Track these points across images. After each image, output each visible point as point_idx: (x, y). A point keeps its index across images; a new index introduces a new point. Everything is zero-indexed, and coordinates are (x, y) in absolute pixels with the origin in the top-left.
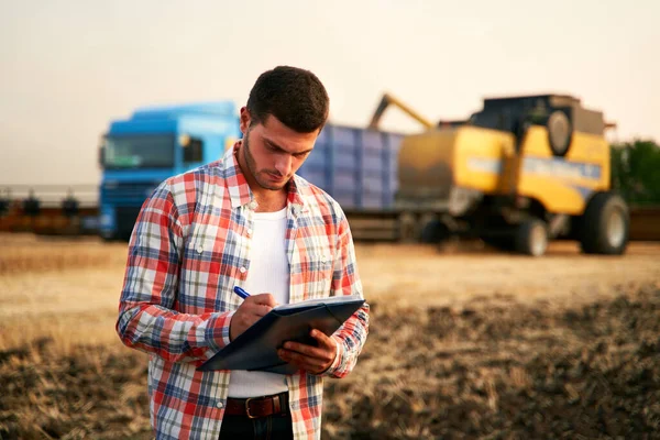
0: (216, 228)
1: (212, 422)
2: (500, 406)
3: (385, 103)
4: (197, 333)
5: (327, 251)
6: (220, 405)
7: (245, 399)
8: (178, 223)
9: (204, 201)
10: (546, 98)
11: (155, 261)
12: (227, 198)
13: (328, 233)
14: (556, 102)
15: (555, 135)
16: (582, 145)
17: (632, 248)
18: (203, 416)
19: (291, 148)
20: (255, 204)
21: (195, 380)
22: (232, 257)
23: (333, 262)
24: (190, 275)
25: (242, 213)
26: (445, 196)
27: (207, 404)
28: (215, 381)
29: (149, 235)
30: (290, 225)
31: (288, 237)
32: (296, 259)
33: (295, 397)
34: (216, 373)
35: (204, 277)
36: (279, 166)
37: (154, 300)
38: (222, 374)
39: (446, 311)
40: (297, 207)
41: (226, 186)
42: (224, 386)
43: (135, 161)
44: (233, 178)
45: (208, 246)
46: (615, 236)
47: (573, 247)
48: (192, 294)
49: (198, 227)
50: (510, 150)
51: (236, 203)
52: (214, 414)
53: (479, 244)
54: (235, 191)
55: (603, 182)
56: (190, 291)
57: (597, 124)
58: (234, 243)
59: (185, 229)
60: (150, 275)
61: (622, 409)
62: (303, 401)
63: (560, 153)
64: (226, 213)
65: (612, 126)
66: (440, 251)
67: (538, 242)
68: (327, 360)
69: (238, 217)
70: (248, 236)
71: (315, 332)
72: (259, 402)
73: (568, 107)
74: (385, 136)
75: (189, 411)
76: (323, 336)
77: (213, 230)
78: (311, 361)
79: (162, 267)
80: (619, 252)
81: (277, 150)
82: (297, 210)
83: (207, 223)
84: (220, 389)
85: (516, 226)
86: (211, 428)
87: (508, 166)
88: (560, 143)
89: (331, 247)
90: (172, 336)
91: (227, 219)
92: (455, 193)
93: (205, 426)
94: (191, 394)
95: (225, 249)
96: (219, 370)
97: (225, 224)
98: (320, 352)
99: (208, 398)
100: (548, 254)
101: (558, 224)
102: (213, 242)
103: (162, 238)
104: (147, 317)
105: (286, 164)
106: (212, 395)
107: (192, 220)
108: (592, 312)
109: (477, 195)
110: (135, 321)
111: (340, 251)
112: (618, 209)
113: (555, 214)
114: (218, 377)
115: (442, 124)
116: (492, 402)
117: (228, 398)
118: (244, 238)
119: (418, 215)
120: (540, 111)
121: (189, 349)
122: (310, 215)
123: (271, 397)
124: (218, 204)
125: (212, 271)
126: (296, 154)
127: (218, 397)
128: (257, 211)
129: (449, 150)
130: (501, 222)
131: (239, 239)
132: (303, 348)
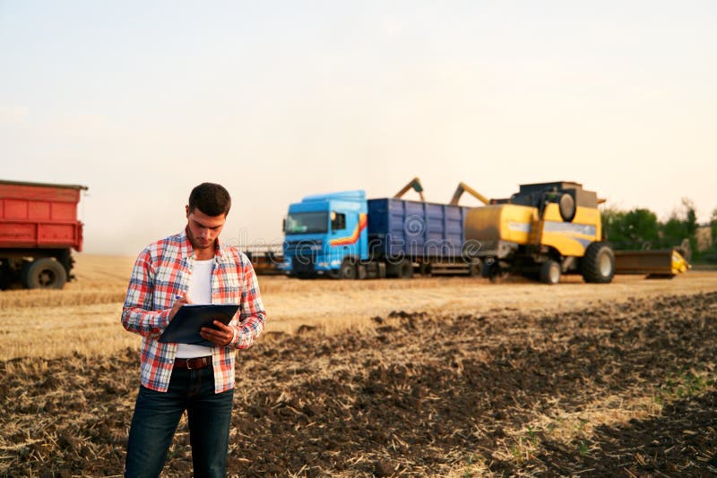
0: (172, 269)
1: (167, 371)
2: (463, 373)
3: (461, 190)
4: (155, 320)
5: (236, 282)
6: (171, 362)
7: (185, 359)
8: (152, 266)
9: (167, 255)
10: (559, 184)
11: (140, 286)
12: (180, 253)
13: (238, 271)
14: (565, 187)
15: (564, 208)
16: (583, 214)
17: (617, 277)
18: (162, 367)
19: (208, 225)
20: (195, 256)
21: (158, 349)
22: (179, 284)
23: (241, 288)
24: (157, 293)
25: (187, 261)
26: (494, 247)
27: (164, 362)
28: (168, 350)
29: (137, 272)
30: (214, 267)
31: (212, 274)
32: (216, 285)
33: (217, 358)
34: (169, 346)
35: (164, 294)
36: (203, 235)
37: (139, 306)
38: (172, 346)
39: (468, 317)
40: (219, 258)
41: (180, 247)
42: (173, 352)
43: (305, 228)
44: (184, 242)
45: (167, 279)
46: (606, 271)
47: (579, 278)
48: (158, 304)
49: (162, 268)
50: (536, 217)
51: (184, 255)
52: (168, 366)
53: (520, 278)
54: (185, 249)
55: (598, 237)
56: (157, 302)
57: (593, 200)
58: (180, 277)
59: (156, 269)
60: (137, 294)
61: (539, 374)
62: (222, 361)
63: (568, 219)
64: (178, 261)
65: (603, 201)
66: (493, 282)
67: (555, 275)
68: (226, 338)
69: (185, 263)
70: (189, 273)
71: (215, 322)
72: (194, 361)
73: (573, 190)
74: (461, 208)
75: (154, 365)
76: (221, 325)
77: (170, 270)
78: (218, 338)
79: (143, 290)
80: (608, 281)
81: (200, 226)
82: (219, 260)
83: (167, 266)
84: (171, 354)
85: (540, 264)
86: (166, 374)
87: (535, 227)
88: (568, 213)
89: (239, 279)
90: (144, 322)
91: (179, 264)
92: (501, 246)
93: (163, 373)
94: (156, 356)
95: (175, 280)
96: (171, 342)
97: (176, 267)
98: (221, 333)
99: (164, 359)
100: (560, 282)
101: (567, 263)
102: (169, 276)
103: (144, 274)
104: (133, 314)
105: (206, 233)
106: (167, 357)
107: (159, 264)
108: (561, 317)
109: (515, 246)
110: (128, 316)
111: (246, 281)
112: (607, 253)
113: (566, 257)
114: (170, 347)
115: (492, 202)
116: (459, 371)
117: (176, 359)
118: (187, 274)
119: (483, 258)
120: (554, 194)
121: (152, 329)
122: (228, 262)
123: (201, 358)
124: (174, 256)
125: (168, 291)
126: (211, 228)
127: (170, 358)
128: (197, 260)
129: (497, 218)
130: (531, 262)
131: (184, 275)
132: (212, 331)
